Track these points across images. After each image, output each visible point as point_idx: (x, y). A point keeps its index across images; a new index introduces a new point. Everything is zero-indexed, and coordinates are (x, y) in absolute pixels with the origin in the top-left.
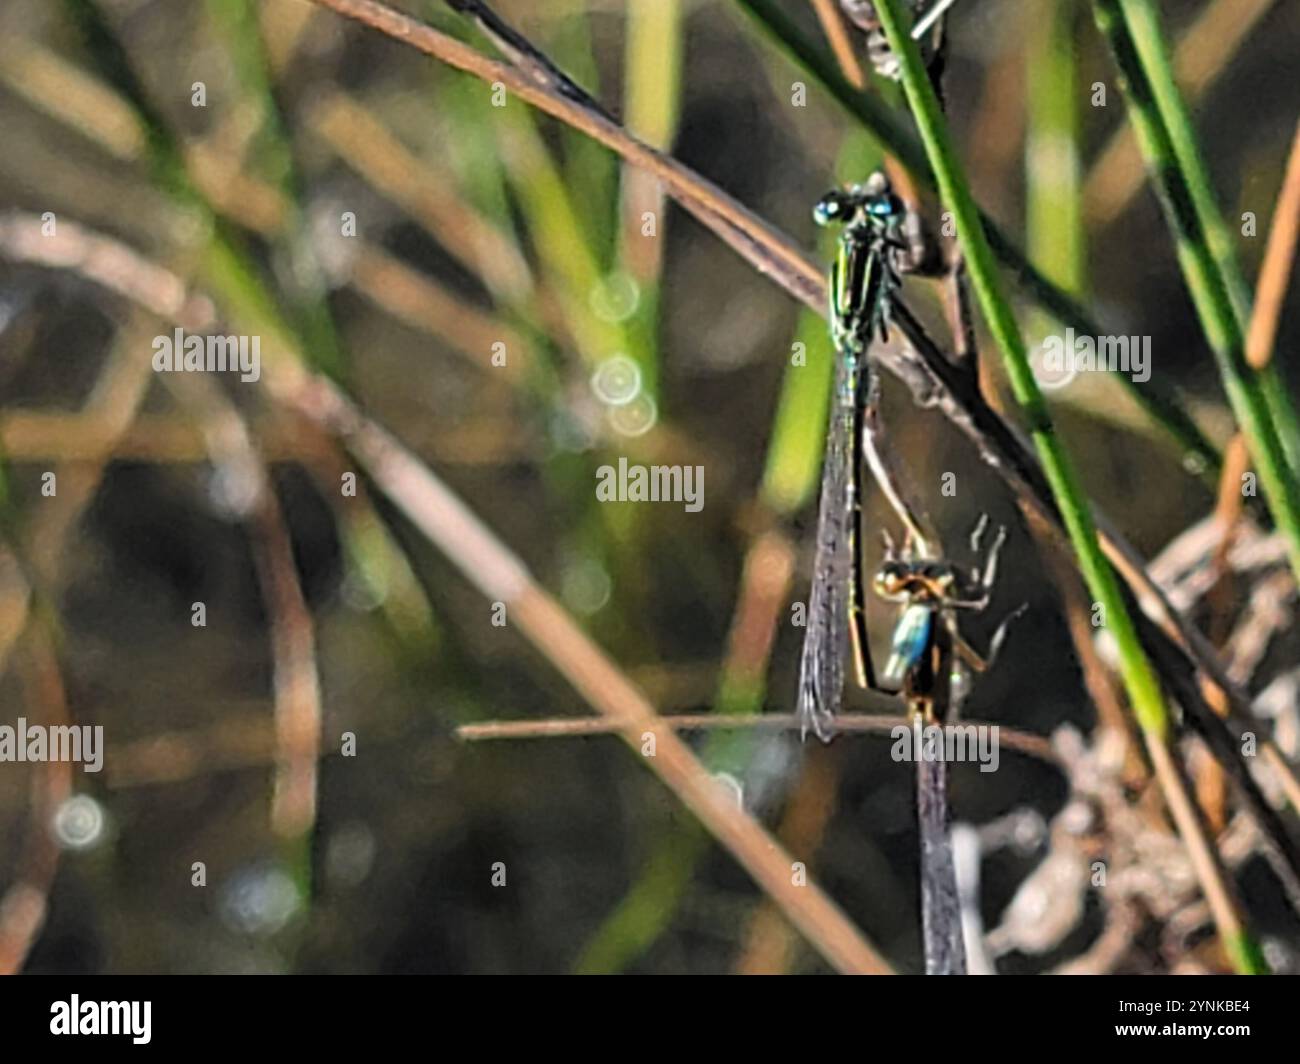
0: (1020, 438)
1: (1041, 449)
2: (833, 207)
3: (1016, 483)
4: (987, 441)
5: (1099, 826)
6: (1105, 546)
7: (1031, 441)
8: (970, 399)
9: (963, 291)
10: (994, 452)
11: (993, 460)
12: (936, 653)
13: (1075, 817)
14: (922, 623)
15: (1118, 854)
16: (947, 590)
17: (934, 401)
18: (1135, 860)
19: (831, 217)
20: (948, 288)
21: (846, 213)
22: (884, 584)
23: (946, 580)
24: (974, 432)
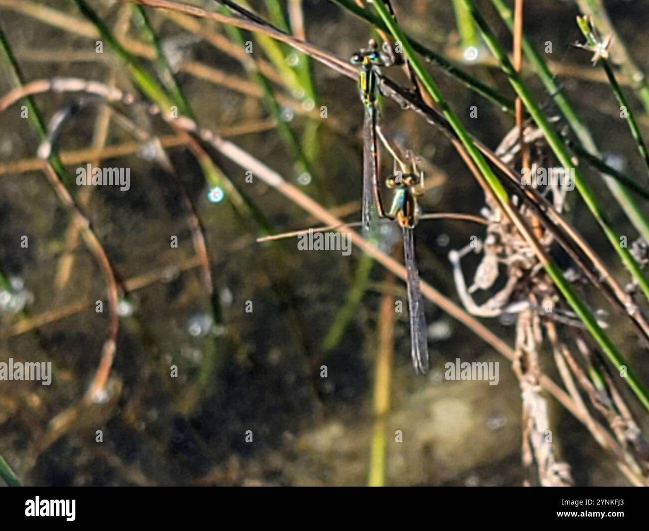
0: (439, 113)
1: (447, 116)
2: (356, 58)
3: (442, 129)
4: (429, 117)
5: (498, 241)
6: (476, 144)
7: (442, 113)
8: (420, 104)
9: (411, 68)
10: (431, 119)
11: (432, 122)
12: (408, 203)
13: (491, 240)
14: (403, 195)
15: (508, 251)
16: (410, 182)
17: (408, 107)
18: (514, 252)
19: (356, 61)
20: (406, 67)
21: (361, 59)
22: (390, 184)
23: (409, 179)
24: (423, 114)
